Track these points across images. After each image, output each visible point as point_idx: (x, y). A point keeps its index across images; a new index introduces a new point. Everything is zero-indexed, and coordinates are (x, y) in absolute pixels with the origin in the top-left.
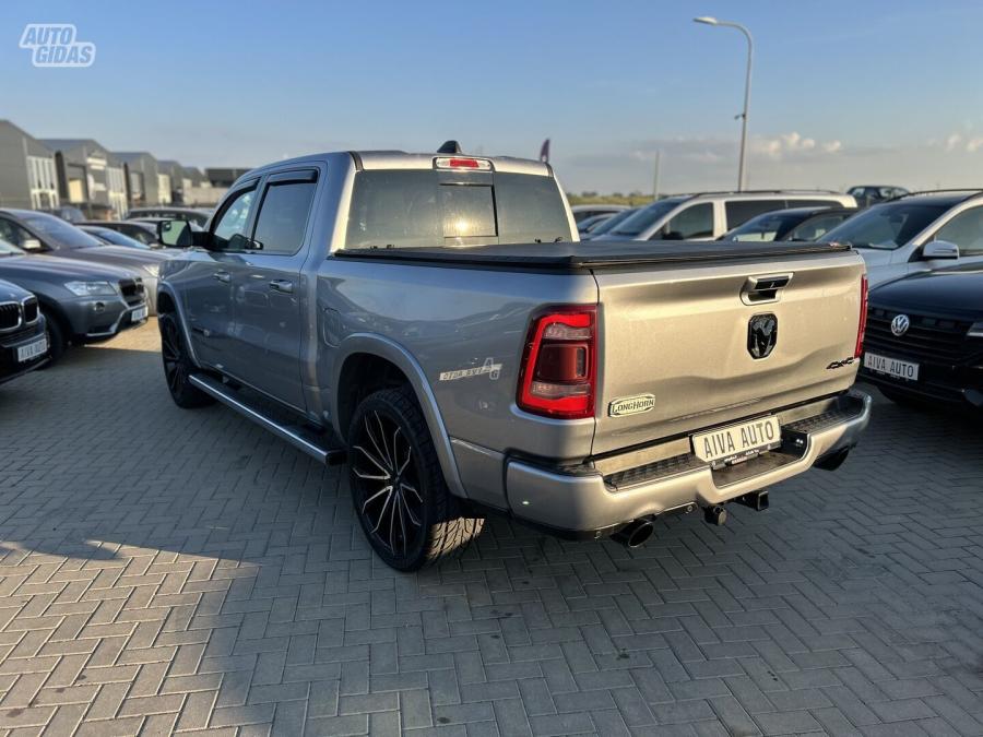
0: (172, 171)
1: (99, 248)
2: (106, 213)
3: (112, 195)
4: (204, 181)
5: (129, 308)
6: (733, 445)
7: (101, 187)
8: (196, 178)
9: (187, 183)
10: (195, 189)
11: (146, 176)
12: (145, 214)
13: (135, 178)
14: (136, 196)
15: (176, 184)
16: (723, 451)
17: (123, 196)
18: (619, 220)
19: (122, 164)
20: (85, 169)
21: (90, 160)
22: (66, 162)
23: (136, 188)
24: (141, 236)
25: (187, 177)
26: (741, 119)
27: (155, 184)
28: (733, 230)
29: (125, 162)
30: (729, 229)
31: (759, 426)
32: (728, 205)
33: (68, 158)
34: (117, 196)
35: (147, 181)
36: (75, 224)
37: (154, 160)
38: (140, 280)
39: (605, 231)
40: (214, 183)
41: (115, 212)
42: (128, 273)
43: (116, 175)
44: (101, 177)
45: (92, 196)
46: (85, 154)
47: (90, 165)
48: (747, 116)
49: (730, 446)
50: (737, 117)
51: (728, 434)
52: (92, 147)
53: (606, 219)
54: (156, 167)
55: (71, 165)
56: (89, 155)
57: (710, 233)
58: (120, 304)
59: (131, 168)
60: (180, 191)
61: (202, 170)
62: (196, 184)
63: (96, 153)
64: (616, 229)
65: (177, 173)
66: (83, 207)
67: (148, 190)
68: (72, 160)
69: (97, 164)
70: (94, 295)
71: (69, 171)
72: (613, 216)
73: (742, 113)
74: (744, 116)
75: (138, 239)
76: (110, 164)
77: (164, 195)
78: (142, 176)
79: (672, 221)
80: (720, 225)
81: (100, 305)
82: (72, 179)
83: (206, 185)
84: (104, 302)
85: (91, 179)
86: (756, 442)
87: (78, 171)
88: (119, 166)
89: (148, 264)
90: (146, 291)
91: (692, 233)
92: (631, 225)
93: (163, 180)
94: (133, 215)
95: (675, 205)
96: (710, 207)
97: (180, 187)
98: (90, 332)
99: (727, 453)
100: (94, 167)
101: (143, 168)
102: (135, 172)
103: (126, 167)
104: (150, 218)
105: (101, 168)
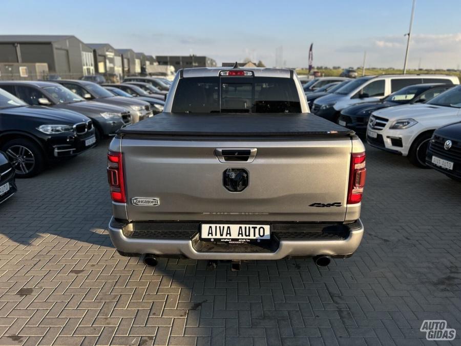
0: (141, 58)
1: (114, 98)
2: (113, 77)
3: (116, 68)
4: (155, 62)
5: (125, 124)
6: (230, 234)
7: (112, 65)
8: (151, 60)
9: (148, 63)
10: (152, 66)
11: (130, 60)
12: (130, 80)
13: (126, 61)
14: (126, 69)
15: (143, 64)
16: (222, 235)
17: (120, 69)
18: (341, 86)
19: (121, 55)
20: (105, 57)
21: (107, 53)
22: (97, 54)
23: (126, 65)
24: (129, 91)
25: (148, 60)
26: (407, 36)
27: (134, 63)
28: (394, 93)
29: (122, 54)
30: (392, 92)
31: (255, 228)
32: (393, 81)
33: (99, 52)
34: (118, 70)
35: (131, 62)
36: (102, 86)
37: (133, 52)
38: (129, 112)
39: (332, 92)
40: (160, 63)
41: (117, 77)
42: (125, 109)
43: (118, 60)
44: (112, 61)
45: (108, 69)
46: (105, 50)
47: (107, 55)
48: (410, 35)
49: (227, 234)
50: (405, 35)
51: (229, 227)
52: (108, 47)
53: (336, 84)
54: (135, 56)
55: (100, 55)
56: (107, 51)
57: (383, 94)
58: (121, 122)
59: (124, 56)
60: (144, 67)
61: (154, 57)
62: (151, 64)
63: (110, 50)
64: (338, 91)
65: (144, 58)
66: (105, 75)
67: (131, 67)
68: (100, 53)
69: (110, 55)
70: (112, 119)
71: (99, 58)
72: (340, 83)
73: (408, 33)
74: (409, 34)
75: (127, 92)
76: (116, 55)
77: (138, 69)
78: (128, 60)
79: (364, 88)
80: (388, 90)
81: (114, 123)
82: (100, 62)
83: (156, 64)
84: (116, 122)
85: (107, 61)
86: (249, 235)
87: (102, 58)
88: (119, 56)
89: (132, 105)
90: (131, 117)
91: (374, 94)
92: (346, 89)
93: (137, 62)
94: (125, 81)
95: (366, 80)
96: (383, 82)
97: (145, 65)
98: (110, 134)
99: (224, 236)
100: (109, 56)
101: (129, 56)
102: (126, 58)
103: (122, 56)
104: (132, 82)
105: (111, 57)
